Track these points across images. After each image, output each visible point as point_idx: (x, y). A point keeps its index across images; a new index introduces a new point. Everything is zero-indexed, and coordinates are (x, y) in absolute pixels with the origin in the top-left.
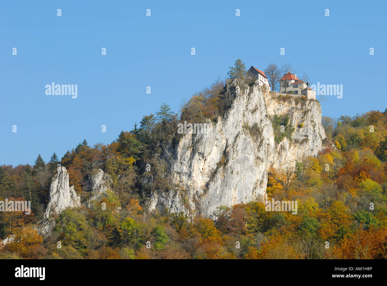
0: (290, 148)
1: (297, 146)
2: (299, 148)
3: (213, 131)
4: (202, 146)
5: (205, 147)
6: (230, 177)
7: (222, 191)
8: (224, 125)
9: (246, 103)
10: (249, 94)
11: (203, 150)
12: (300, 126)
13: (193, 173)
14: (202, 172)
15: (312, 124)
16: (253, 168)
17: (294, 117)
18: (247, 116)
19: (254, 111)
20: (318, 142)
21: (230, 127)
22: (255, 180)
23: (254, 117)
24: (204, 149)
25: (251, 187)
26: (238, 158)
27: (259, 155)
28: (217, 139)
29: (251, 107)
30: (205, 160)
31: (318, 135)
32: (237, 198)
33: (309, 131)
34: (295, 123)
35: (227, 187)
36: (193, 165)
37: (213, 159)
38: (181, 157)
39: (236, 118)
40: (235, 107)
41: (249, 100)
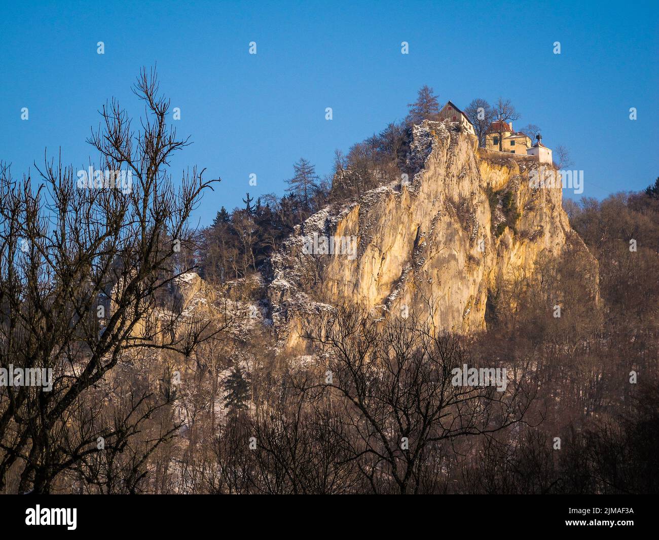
0: (514, 245)
1: (525, 244)
2: (528, 246)
3: (397, 209)
4: (378, 235)
5: (383, 235)
6: (427, 289)
8: (413, 198)
9: (446, 162)
10: (451, 147)
11: (379, 241)
12: (528, 209)
13: (362, 281)
14: (377, 279)
15: (549, 206)
16: (464, 275)
17: (519, 192)
18: (448, 185)
19: (459, 177)
20: (559, 237)
21: (423, 202)
22: (467, 297)
23: (461, 187)
24: (382, 240)
25: (461, 308)
26: (438, 257)
27: (472, 252)
28: (402, 223)
29: (455, 170)
30: (383, 259)
31: (558, 224)
32: (438, 327)
33: (544, 217)
34: (520, 203)
36: (361, 267)
37: (396, 257)
39: (434, 186)
40: (432, 167)
41: (451, 157)
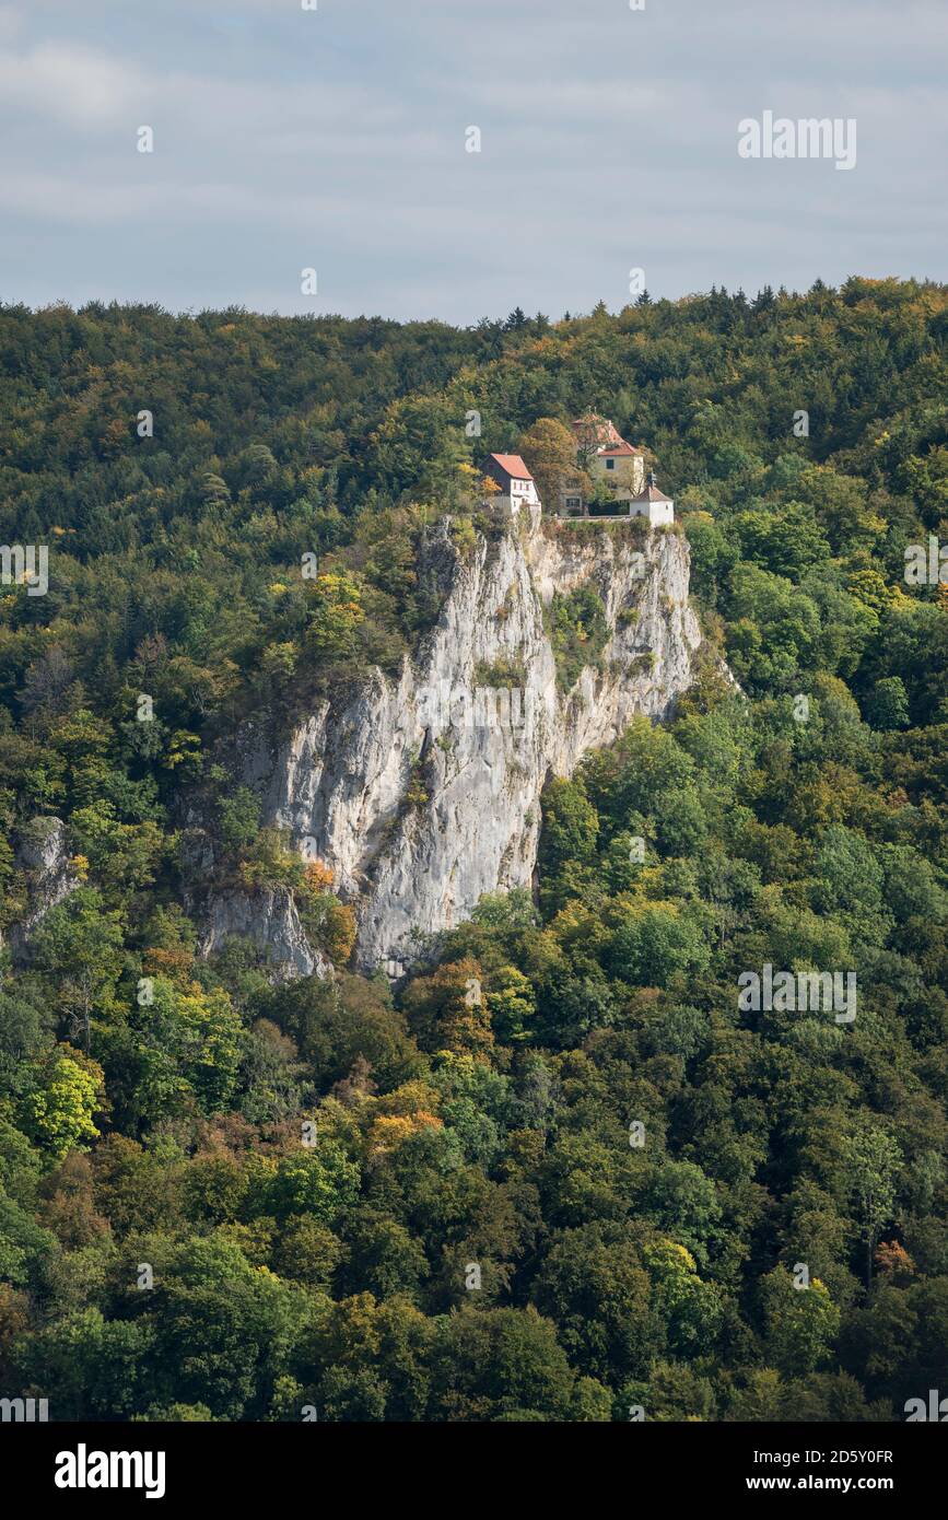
0: (597, 695)
1: (619, 684)
2: (623, 687)
4: (359, 757)
5: (366, 757)
6: (438, 841)
7: (414, 885)
8: (420, 678)
9: (479, 594)
10: (487, 566)
11: (361, 766)
12: (624, 621)
13: (331, 833)
14: (356, 828)
16: (502, 803)
17: (610, 592)
19: (500, 618)
20: (679, 665)
22: (507, 838)
23: (502, 638)
24: (365, 765)
25: (495, 861)
26: (458, 781)
27: (517, 757)
28: (401, 729)
29: (492, 606)
30: (367, 794)
31: (679, 641)
32: (456, 901)
33: (653, 632)
34: (611, 611)
35: (430, 874)
36: (330, 811)
37: (388, 789)
38: (297, 786)
39: (454, 656)
40: (452, 623)
41: (486, 584)
